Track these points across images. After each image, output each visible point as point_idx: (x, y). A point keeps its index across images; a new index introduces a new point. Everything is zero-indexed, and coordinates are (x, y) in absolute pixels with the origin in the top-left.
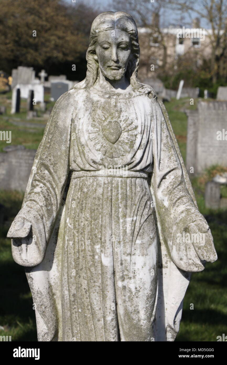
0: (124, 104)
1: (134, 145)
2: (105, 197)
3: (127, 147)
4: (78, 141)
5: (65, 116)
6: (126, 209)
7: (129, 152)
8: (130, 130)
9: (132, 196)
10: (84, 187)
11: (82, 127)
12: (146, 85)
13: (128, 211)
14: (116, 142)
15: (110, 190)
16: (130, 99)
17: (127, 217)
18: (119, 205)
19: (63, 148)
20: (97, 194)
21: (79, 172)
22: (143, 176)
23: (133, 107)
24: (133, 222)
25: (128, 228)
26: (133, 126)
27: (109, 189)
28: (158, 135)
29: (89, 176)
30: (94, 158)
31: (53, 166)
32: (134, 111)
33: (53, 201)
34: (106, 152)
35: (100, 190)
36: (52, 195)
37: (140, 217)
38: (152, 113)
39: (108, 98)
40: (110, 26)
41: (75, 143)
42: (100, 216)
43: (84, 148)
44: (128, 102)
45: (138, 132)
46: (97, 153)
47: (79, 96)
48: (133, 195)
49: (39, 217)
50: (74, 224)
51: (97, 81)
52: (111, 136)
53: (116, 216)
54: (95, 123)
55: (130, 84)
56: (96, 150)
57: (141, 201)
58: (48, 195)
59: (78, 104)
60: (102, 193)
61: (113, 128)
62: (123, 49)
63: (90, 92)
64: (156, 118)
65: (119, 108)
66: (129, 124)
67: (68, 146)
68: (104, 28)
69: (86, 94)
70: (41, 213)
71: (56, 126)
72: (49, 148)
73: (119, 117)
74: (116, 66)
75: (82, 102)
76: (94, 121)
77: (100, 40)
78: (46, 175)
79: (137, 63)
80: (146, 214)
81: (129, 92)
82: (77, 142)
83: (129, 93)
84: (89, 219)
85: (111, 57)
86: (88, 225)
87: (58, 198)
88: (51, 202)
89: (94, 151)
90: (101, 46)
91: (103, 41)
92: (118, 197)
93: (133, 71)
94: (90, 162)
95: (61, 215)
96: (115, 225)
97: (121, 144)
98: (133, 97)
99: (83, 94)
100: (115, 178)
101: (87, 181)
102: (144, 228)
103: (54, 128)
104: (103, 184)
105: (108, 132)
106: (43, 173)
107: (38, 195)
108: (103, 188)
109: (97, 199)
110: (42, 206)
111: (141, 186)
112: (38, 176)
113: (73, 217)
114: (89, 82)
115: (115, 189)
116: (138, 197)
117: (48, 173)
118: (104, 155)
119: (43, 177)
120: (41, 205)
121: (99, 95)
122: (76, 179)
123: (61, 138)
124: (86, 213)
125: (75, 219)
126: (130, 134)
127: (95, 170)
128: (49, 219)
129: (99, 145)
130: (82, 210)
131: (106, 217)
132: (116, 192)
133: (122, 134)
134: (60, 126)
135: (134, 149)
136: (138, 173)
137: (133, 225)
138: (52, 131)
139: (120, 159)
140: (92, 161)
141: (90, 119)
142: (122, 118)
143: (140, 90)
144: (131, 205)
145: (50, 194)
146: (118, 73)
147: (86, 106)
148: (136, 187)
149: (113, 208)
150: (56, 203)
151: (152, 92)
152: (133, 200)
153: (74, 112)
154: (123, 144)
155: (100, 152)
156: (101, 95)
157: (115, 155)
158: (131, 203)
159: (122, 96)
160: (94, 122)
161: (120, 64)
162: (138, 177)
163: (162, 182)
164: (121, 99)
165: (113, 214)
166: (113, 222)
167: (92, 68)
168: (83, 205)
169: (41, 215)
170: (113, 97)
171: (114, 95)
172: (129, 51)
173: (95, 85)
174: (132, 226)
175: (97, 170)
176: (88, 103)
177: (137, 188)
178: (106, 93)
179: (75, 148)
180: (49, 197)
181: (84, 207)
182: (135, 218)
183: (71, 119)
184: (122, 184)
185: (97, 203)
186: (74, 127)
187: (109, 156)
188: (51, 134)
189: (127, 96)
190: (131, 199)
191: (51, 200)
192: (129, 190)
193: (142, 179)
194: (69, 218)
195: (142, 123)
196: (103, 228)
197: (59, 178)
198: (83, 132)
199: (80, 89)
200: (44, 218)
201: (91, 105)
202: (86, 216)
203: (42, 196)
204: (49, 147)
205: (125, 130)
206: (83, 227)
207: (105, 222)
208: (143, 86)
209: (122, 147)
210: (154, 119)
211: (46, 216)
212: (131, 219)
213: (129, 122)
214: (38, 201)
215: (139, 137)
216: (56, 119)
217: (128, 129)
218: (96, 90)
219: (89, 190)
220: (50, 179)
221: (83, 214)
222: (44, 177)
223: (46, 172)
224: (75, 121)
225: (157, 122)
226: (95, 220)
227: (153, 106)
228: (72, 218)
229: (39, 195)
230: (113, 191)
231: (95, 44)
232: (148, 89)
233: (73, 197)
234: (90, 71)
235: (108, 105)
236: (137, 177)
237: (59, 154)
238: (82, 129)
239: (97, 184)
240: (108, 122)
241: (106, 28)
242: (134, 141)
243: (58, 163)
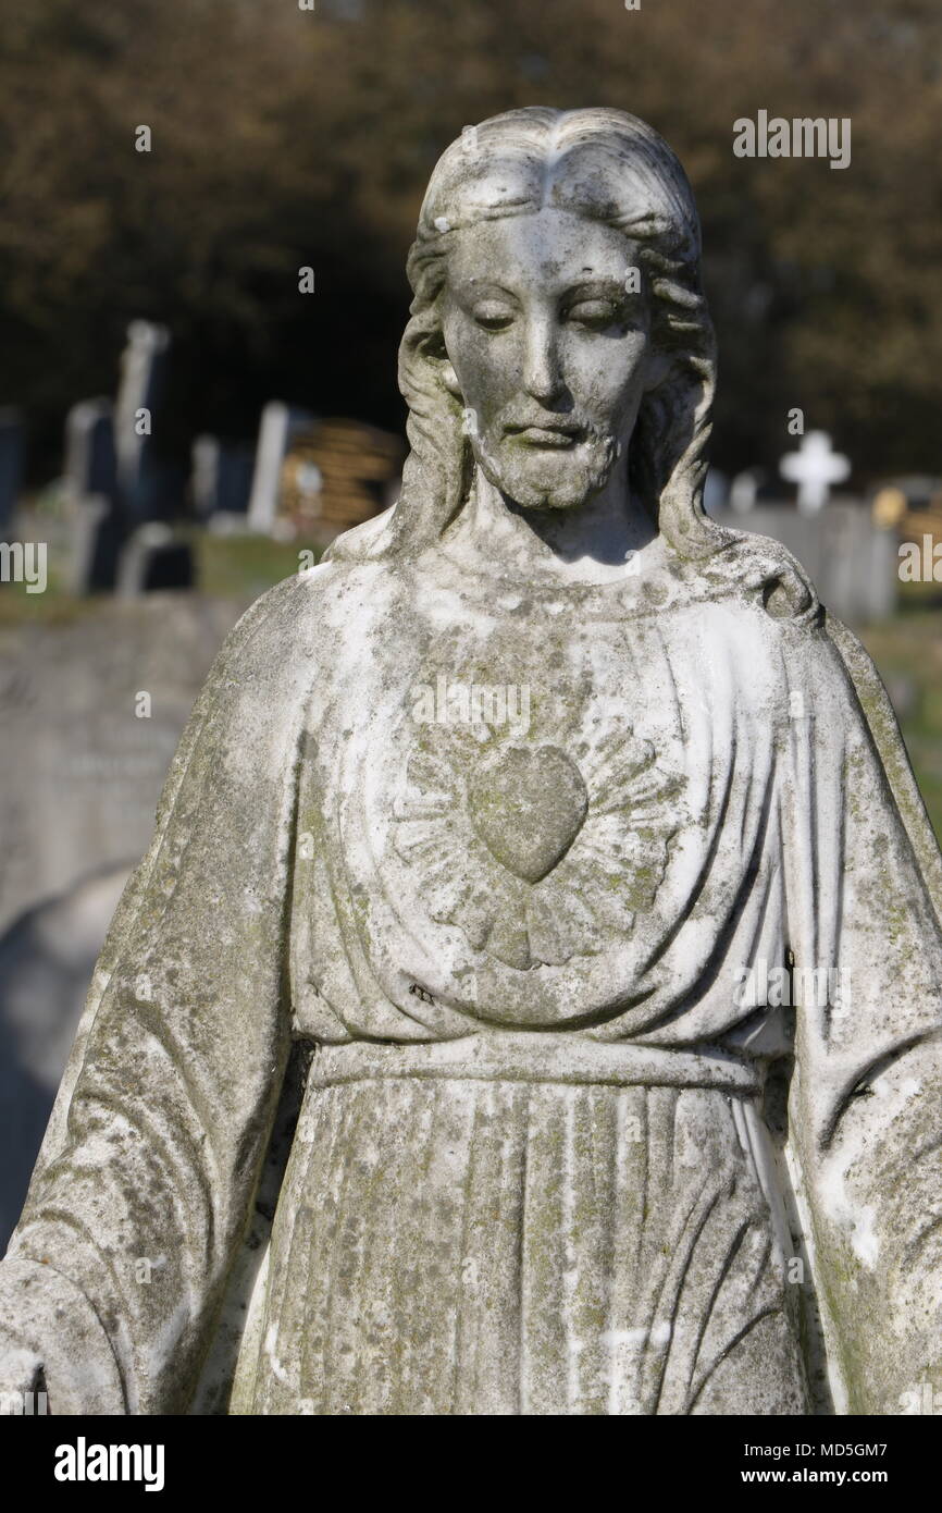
0: (608, 650)
1: (661, 892)
2: (482, 1200)
3: (615, 905)
4: (335, 866)
5: (268, 716)
6: (609, 1272)
7: (628, 933)
8: (639, 803)
9: (645, 1197)
10: (365, 1138)
11: (359, 784)
12: (754, 540)
13: (620, 1286)
14: (547, 873)
15: (511, 1159)
16: (648, 620)
17: (613, 1324)
18: (562, 1248)
19: (252, 905)
20: (436, 1180)
21: (339, 1048)
22: (718, 1077)
23: (661, 664)
24: (650, 1357)
25: (614, 1391)
26: (657, 777)
27: (507, 1151)
28: (821, 831)
29: (392, 1075)
30: (420, 967)
31: (186, 1012)
32: (667, 691)
33: (189, 1222)
34: (486, 933)
35: (453, 1160)
36: (180, 1182)
37: (697, 1326)
38: (783, 703)
39: (513, 612)
40: (514, 189)
41: (321, 878)
42: (452, 1315)
43: (364, 904)
44: (632, 640)
45: (685, 815)
46: (433, 936)
47: (351, 599)
48: (653, 1185)
49: (91, 1319)
50: (302, 1360)
51: (465, 513)
52: (519, 835)
53: (543, 1315)
54: (433, 760)
55: (655, 530)
56: (433, 919)
57: (702, 1225)
58: (157, 1186)
59: (343, 649)
60: (464, 1172)
61: (535, 791)
62: (596, 326)
63: (419, 577)
64: (812, 736)
65: (576, 673)
66: (632, 766)
67: (278, 892)
68: (480, 205)
69: (391, 588)
70: (101, 1295)
71: (217, 779)
72: (170, 904)
73: (574, 725)
74: (552, 428)
75: (368, 635)
76: (425, 746)
77: (458, 276)
78: (150, 1065)
79: (701, 410)
80: (733, 1311)
81: (645, 579)
82: (329, 868)
83: (646, 587)
84: (387, 1332)
85: (520, 371)
86: (383, 1368)
87: (216, 1202)
88: (171, 1225)
89: (418, 922)
90: (468, 310)
91: (474, 282)
92: (560, 1203)
93: (678, 456)
94: (396, 991)
95: (244, 1307)
96: (538, 1369)
97: (576, 884)
98: (665, 611)
99: (373, 590)
100: (544, 1087)
101: (382, 1101)
102: (724, 1395)
103: (207, 787)
104: (470, 1121)
105: (502, 810)
106: (135, 1051)
107: (91, 1184)
108: (471, 1144)
109: (435, 1209)
110: (108, 1253)
111: (707, 1137)
112: (99, 1069)
113: (301, 1321)
114: (418, 517)
115: (540, 1153)
116: (683, 1205)
117: (163, 1053)
118: (479, 948)
119: (132, 1080)
120: (103, 1244)
121: (463, 597)
122: (327, 1091)
123: (239, 843)
124: (370, 1293)
125: (310, 1333)
126: (633, 826)
127: (426, 1035)
128: (150, 1329)
129: (448, 887)
130: (346, 1274)
131: (480, 1319)
132: (545, 1173)
133: (588, 824)
134: (235, 777)
135: (660, 917)
136: (689, 1056)
137: (647, 1376)
138: (191, 806)
139: (571, 972)
140: (408, 984)
141: (406, 735)
142: (591, 734)
143: (716, 566)
144: (639, 1252)
145: (169, 1181)
146: (564, 467)
147: (388, 657)
148: (670, 1144)
149: (527, 1269)
150: (202, 1231)
151: (790, 579)
152: (649, 1223)
153: (316, 697)
154: (594, 882)
155: (456, 932)
156: (479, 593)
157: (544, 949)
158: (636, 1239)
159: (598, 601)
160: (424, 755)
161: (579, 415)
162: (690, 1085)
163: (846, 1119)
164: (595, 618)
165: (526, 1303)
166: (527, 1350)
167: (431, 438)
168: (354, 1249)
169: (105, 1307)
170: (547, 606)
171: (553, 594)
172: (634, 340)
173: (448, 536)
174: (641, 1382)
175: (434, 1036)
176: (399, 643)
177: (681, 1148)
178: (505, 586)
179: (318, 904)
180: (160, 1196)
181: (361, 1259)
182: (660, 1333)
183: (297, 734)
184: (583, 1125)
185: (431, 1234)
186: (312, 784)
187: (508, 956)
188: (188, 822)
189: (631, 603)
190: (638, 1216)
191: (170, 1216)
192: (626, 1162)
193: (717, 1096)
194: (277, 1325)
195: (711, 762)
196: (464, 1386)
197: (225, 1086)
198: (362, 811)
199: (362, 559)
200: (123, 1326)
201: (414, 653)
202: (370, 1315)
203: (114, 1188)
204: (172, 898)
205: (607, 805)
206: (353, 1378)
207: (477, 1354)
208: (731, 543)
209: (586, 903)
210: (795, 740)
211: (136, 1312)
212: (639, 1334)
213: (632, 754)
214: (90, 1221)
215: (692, 846)
216: (218, 734)
217: (626, 797)
218: (450, 566)
219: (392, 1156)
220: (170, 1089)
221: (356, 1299)
222: (136, 1078)
223: (153, 1046)
224: (322, 748)
225: (812, 754)
226: (420, 1338)
227: (791, 664)
228: (296, 1324)
229: (101, 1186)
230: (530, 1163)
231: (439, 297)
232: (765, 562)
233: (303, 1197)
234: (421, 459)
235: (509, 656)
236: (678, 1085)
237: (227, 941)
238: (358, 793)
239: (438, 1123)
240: (504, 751)
241: (492, 207)
242: (659, 870)
243: (221, 995)
